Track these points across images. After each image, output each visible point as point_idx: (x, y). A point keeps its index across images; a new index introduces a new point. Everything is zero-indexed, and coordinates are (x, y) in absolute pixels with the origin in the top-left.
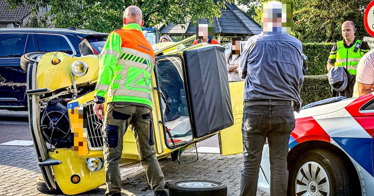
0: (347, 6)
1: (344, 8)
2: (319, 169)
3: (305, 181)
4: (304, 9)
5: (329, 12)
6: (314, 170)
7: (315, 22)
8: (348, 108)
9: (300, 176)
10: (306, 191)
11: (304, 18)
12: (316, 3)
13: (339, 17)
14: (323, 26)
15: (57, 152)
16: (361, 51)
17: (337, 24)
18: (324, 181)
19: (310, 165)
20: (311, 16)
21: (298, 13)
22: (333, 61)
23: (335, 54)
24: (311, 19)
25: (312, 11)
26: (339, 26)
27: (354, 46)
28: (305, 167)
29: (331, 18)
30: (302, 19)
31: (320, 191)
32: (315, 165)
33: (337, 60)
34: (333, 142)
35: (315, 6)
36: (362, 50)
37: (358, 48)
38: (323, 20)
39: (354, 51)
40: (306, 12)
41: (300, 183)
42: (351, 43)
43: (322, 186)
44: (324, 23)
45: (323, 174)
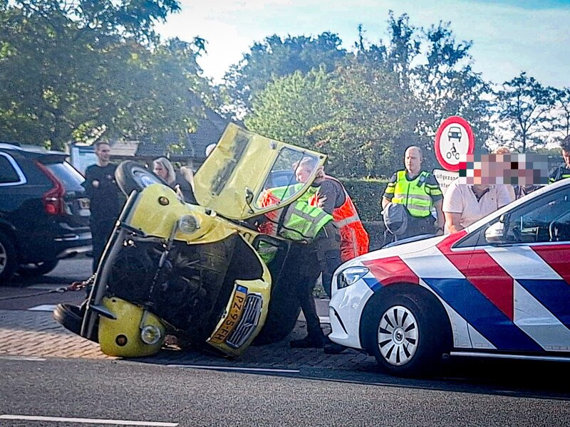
0: (398, 121)
1: (393, 124)
2: (406, 314)
3: (389, 329)
4: (329, 123)
5: (369, 129)
6: (400, 315)
7: (347, 145)
8: (439, 247)
9: (383, 324)
10: (391, 340)
11: (329, 137)
12: (349, 114)
13: (387, 138)
14: (361, 152)
15: (114, 301)
16: (426, 186)
17: (383, 149)
18: (412, 326)
19: (396, 311)
20: (342, 136)
21: (321, 129)
22: (391, 196)
23: (394, 186)
24: (342, 139)
25: (344, 127)
26: (386, 152)
27: (418, 178)
28: (390, 313)
29: (373, 140)
30: (327, 140)
31: (407, 339)
32: (401, 310)
33: (395, 195)
34: (422, 283)
35: (349, 119)
36: (428, 185)
37: (422, 183)
38: (361, 141)
39: (418, 185)
40: (332, 129)
41: (384, 331)
42: (414, 175)
43: (409, 333)
44: (362, 148)
45: (411, 319)
